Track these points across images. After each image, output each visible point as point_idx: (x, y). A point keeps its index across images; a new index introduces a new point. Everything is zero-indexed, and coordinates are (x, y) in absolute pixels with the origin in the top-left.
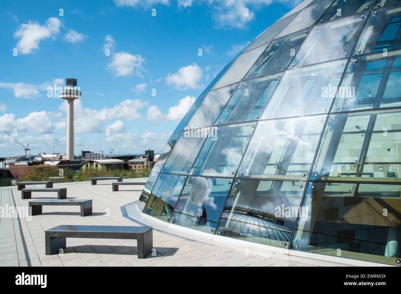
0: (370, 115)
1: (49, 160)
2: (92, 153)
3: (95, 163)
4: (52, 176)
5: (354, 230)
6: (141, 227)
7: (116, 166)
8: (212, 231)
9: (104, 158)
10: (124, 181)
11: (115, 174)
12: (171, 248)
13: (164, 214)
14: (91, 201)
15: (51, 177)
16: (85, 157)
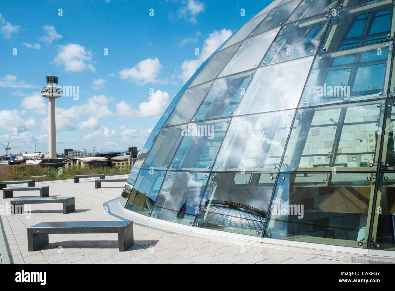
0: (341, 109)
1: (31, 159)
2: (75, 151)
3: (78, 161)
4: (34, 175)
5: (329, 219)
6: (121, 222)
7: (99, 163)
8: (191, 223)
9: (87, 156)
10: (107, 178)
11: (99, 171)
12: (151, 241)
13: (145, 209)
14: (73, 199)
15: (32, 176)
16: (68, 156)
